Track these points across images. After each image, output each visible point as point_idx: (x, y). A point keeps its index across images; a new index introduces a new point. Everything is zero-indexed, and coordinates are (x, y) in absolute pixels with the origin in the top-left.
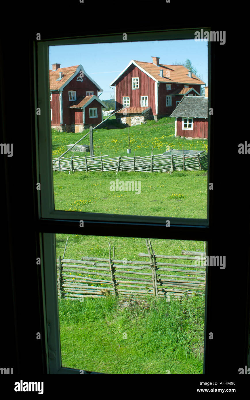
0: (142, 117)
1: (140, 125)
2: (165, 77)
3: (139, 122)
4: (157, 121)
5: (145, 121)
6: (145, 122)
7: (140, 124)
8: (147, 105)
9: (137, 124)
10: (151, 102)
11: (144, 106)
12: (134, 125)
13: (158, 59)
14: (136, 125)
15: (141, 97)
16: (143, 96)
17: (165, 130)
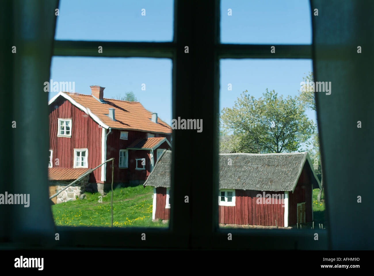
0: (77, 187)
1: (75, 202)
2: (117, 121)
3: (71, 196)
4: (105, 195)
5: (81, 193)
6: (82, 195)
7: (74, 199)
8: (86, 166)
9: (69, 199)
10: (94, 160)
11: (80, 166)
12: (64, 201)
13: (102, 89)
14: (66, 201)
15: (75, 151)
16: (78, 150)
17: (124, 210)
